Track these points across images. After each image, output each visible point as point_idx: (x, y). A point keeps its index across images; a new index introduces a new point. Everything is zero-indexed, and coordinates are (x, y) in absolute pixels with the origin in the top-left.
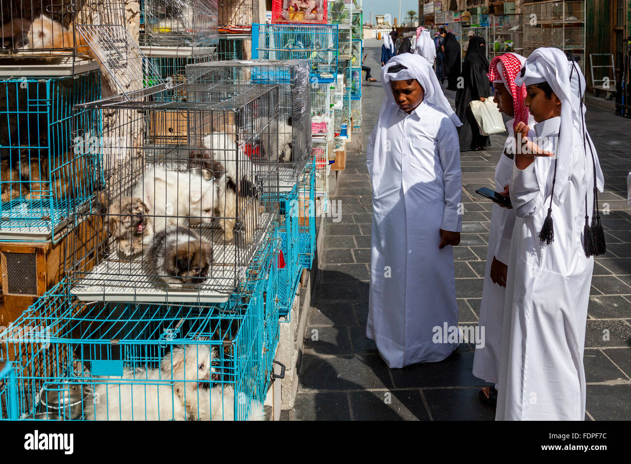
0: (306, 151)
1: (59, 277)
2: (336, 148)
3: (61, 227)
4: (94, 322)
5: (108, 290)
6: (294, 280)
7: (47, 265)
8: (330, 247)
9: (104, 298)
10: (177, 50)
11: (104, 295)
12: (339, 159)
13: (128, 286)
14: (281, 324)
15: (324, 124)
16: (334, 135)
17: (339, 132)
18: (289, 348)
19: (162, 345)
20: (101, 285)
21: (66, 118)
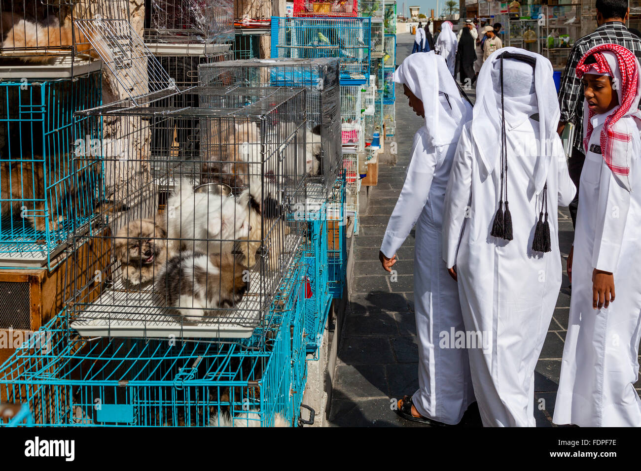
0: (336, 163)
1: (56, 310)
2: (368, 159)
3: (58, 252)
4: (98, 360)
5: (114, 324)
6: (323, 312)
7: (42, 295)
8: (361, 274)
9: (109, 333)
10: (188, 48)
11: (109, 330)
12: (371, 173)
13: (136, 320)
14: (309, 363)
15: (354, 133)
16: (364, 145)
17: (371, 142)
18: (317, 390)
19: (178, 387)
20: (105, 318)
21: (63, 127)
